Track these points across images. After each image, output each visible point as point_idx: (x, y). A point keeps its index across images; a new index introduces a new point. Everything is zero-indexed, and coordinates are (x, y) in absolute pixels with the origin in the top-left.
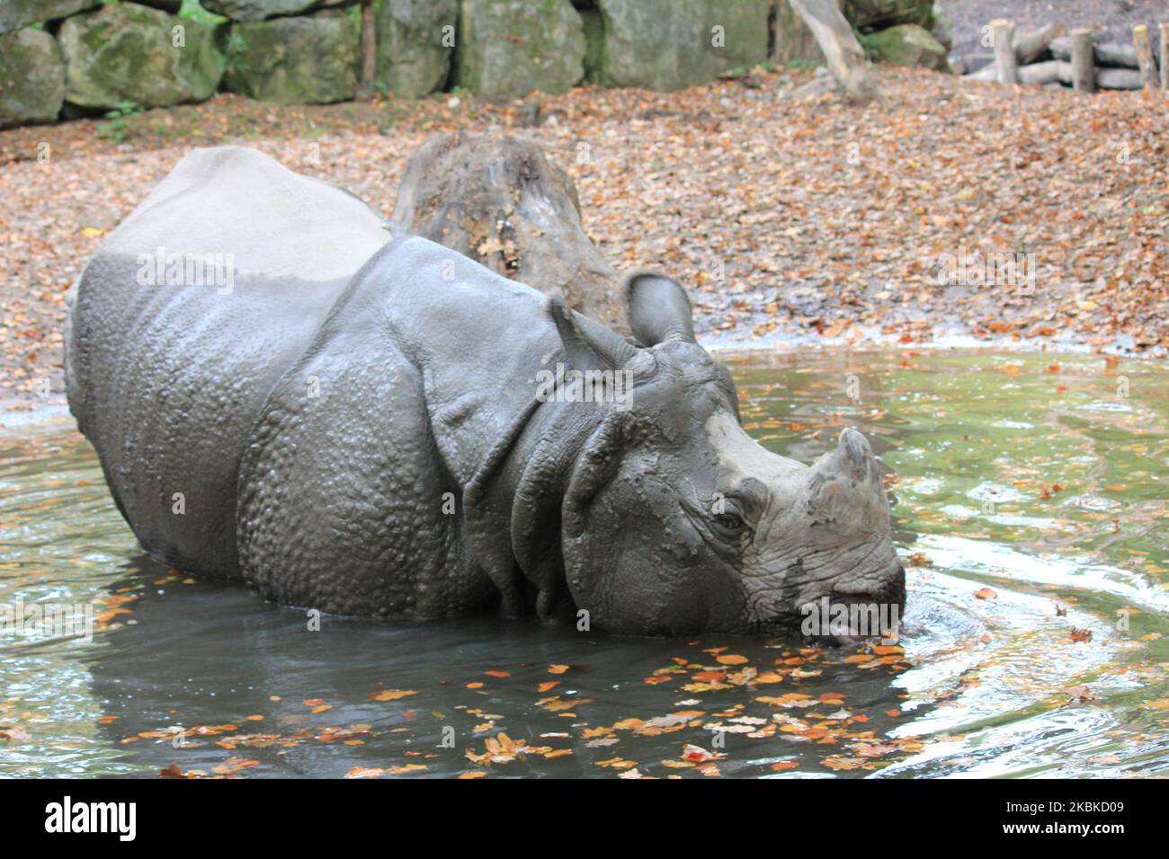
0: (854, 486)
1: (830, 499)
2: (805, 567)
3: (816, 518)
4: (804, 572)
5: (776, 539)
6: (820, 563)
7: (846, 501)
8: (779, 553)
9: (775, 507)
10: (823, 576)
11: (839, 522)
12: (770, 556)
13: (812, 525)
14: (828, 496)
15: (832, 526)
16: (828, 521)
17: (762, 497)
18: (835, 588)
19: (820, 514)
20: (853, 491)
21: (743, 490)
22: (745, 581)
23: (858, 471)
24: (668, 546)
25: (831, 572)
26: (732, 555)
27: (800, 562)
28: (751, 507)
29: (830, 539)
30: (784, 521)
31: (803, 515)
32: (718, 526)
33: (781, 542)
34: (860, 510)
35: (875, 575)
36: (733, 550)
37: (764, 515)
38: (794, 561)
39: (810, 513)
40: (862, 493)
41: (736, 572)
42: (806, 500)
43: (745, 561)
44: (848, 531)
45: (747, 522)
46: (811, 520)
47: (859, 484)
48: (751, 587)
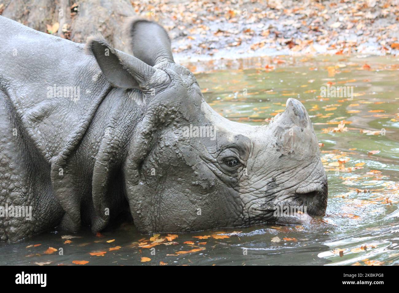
0: (302, 130)
1: (289, 140)
2: (277, 182)
3: (282, 152)
4: (277, 186)
5: (259, 169)
6: (287, 179)
7: (299, 140)
8: (261, 176)
9: (256, 150)
10: (289, 186)
11: (296, 153)
12: (256, 179)
13: (280, 157)
14: (287, 139)
15: (292, 156)
16: (289, 153)
17: (248, 145)
18: (297, 191)
19: (284, 150)
20: (302, 133)
21: (237, 142)
22: (242, 196)
23: (303, 122)
24: (197, 182)
25: (294, 183)
26: (234, 182)
27: (274, 180)
28: (243, 151)
29: (291, 164)
30: (262, 157)
31: (274, 152)
32: (225, 166)
33: (262, 170)
34: (307, 144)
35: (318, 180)
36: (234, 179)
37: (250, 155)
38: (270, 180)
39: (278, 150)
40: (308, 134)
41: (236, 192)
42: (274, 143)
43: (241, 185)
44: (302, 157)
45: (241, 161)
46: (280, 154)
47: (305, 129)
48: (246, 199)
